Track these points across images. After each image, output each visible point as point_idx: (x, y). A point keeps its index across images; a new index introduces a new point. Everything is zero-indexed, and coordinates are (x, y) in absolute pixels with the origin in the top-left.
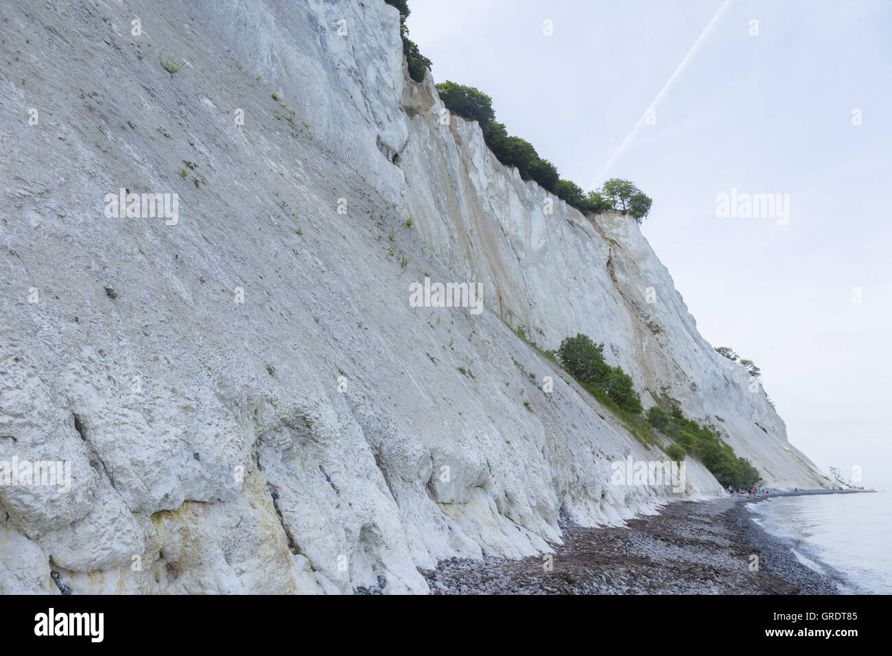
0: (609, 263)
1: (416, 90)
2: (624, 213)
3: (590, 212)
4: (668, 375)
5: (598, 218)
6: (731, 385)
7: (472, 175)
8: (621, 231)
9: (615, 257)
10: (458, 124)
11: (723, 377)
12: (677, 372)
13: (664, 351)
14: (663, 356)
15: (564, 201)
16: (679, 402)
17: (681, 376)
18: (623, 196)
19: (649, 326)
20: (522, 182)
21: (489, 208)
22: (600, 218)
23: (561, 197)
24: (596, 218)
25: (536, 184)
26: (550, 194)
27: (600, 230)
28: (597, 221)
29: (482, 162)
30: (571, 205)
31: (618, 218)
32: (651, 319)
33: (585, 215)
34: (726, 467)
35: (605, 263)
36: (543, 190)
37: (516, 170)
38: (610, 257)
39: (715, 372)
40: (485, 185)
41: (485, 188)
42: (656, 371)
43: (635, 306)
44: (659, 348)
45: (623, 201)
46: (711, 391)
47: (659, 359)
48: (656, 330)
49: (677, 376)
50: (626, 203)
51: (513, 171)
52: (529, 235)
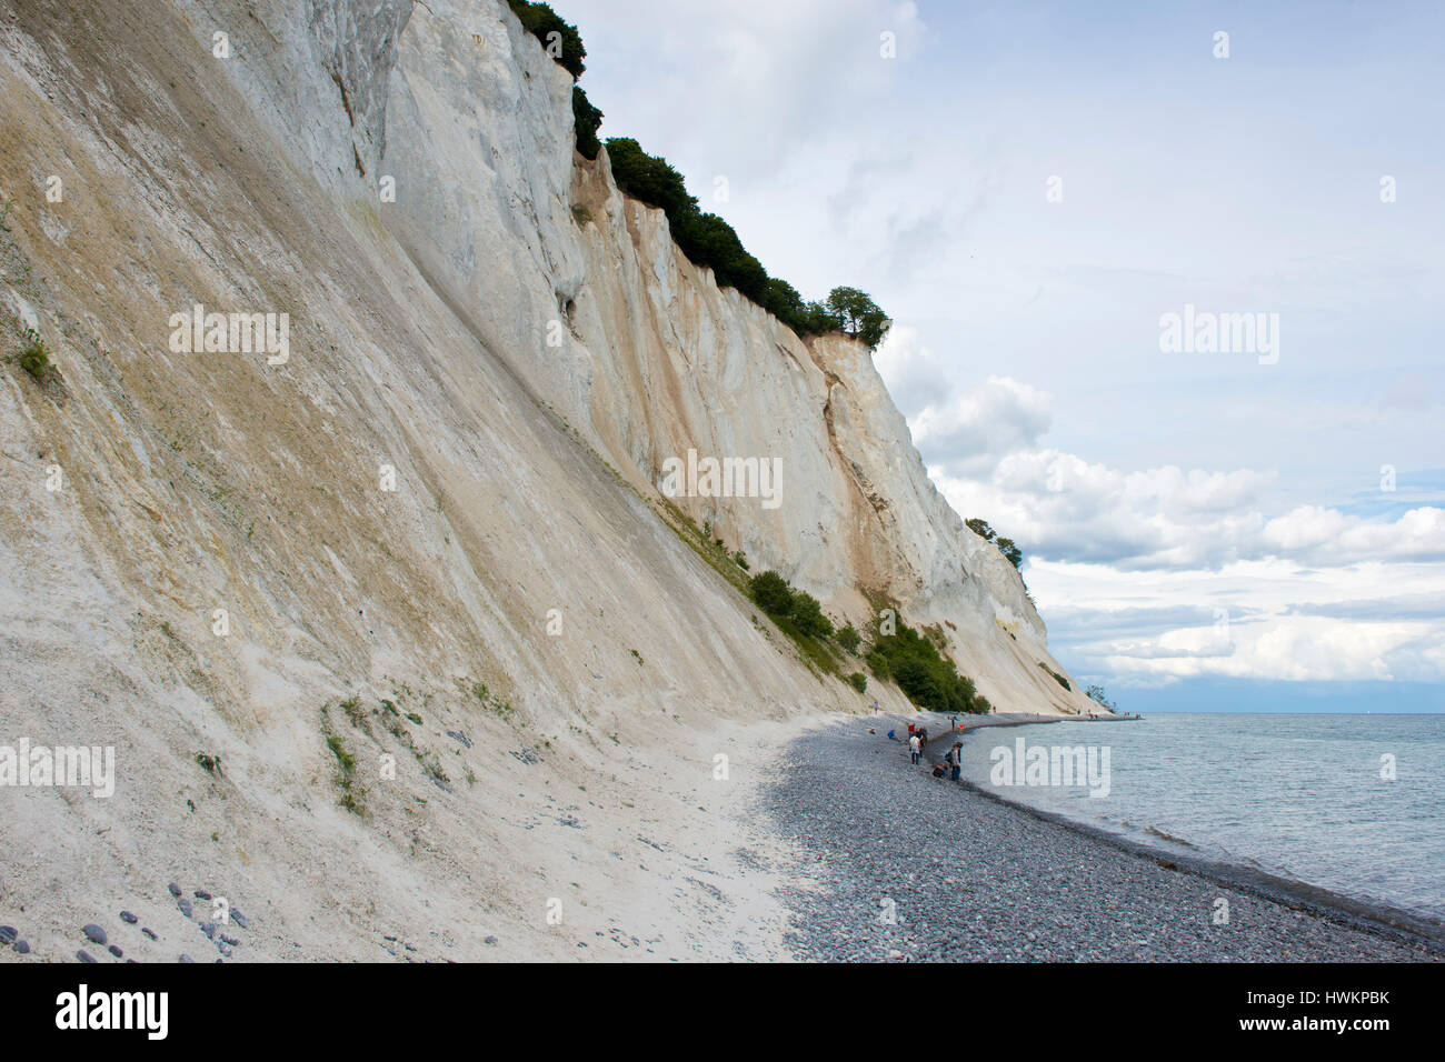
0: (827, 409)
1: (586, 176)
2: (853, 336)
3: (807, 333)
4: (889, 566)
5: (817, 342)
6: (970, 580)
7: (652, 290)
8: (846, 363)
9: (836, 401)
10: (637, 215)
11: (960, 569)
12: (901, 563)
13: (888, 534)
14: (884, 541)
15: (773, 316)
16: (899, 603)
17: (906, 569)
18: (854, 314)
19: (872, 499)
20: (717, 290)
21: (671, 335)
22: (820, 343)
23: (769, 310)
24: (815, 342)
25: (737, 292)
26: (755, 306)
27: (818, 360)
28: (815, 346)
29: (666, 268)
30: (783, 321)
31: (844, 344)
32: (875, 490)
33: (801, 336)
34: (931, 688)
35: (821, 409)
36: (745, 299)
37: (711, 274)
38: (829, 400)
39: (950, 563)
40: (668, 300)
41: (667, 305)
42: (875, 561)
43: (855, 472)
44: (881, 530)
45: (854, 319)
46: (943, 588)
47: (879, 544)
48: (879, 504)
49: (901, 569)
50: (857, 321)
51: (706, 274)
52: (722, 371)
